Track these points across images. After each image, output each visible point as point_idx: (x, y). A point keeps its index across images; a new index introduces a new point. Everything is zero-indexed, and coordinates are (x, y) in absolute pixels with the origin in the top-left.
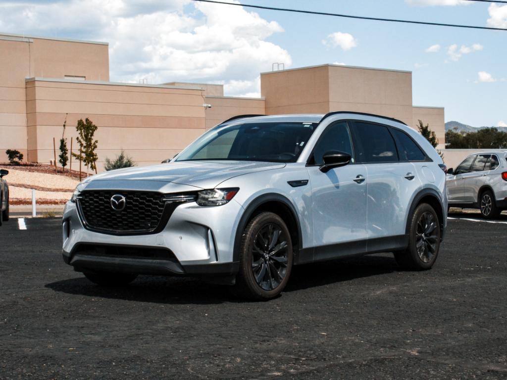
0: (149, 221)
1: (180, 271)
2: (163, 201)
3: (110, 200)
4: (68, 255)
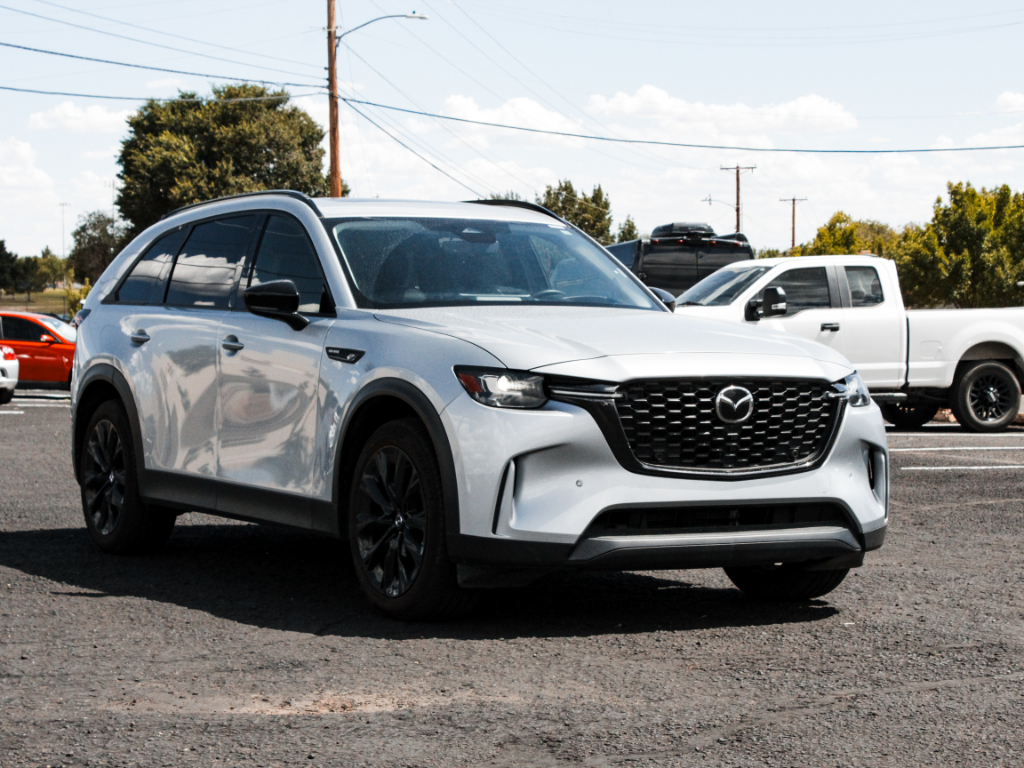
0: (797, 443)
2: (829, 400)
3: (714, 400)
4: (573, 541)
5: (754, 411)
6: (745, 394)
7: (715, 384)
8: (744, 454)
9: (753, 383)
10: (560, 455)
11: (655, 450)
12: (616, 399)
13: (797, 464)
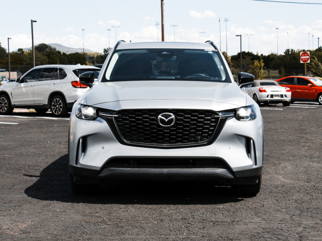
0: (199, 135)
1: (230, 176)
2: (215, 118)
3: (157, 118)
4: (98, 169)
5: (176, 122)
6: (171, 116)
7: (158, 111)
8: (174, 139)
9: (175, 111)
10: (97, 137)
11: (133, 136)
12: (115, 117)
13: (199, 143)
